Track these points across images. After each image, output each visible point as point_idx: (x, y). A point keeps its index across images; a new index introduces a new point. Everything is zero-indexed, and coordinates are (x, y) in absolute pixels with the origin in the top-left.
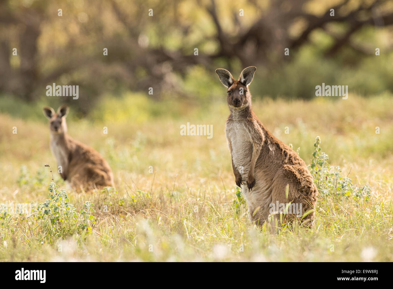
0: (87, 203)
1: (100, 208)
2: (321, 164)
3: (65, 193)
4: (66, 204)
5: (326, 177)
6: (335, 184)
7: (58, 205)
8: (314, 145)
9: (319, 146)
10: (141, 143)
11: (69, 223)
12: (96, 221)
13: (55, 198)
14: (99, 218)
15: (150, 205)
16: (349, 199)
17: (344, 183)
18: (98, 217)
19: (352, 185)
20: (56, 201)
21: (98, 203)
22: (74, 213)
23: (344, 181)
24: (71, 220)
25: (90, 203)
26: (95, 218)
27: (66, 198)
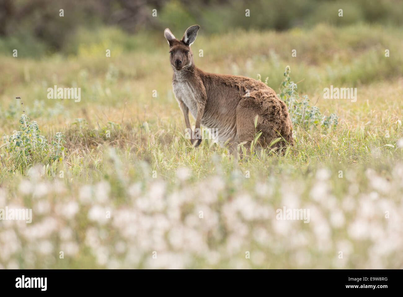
0: (58, 134)
1: (71, 140)
2: (289, 93)
3: (36, 124)
4: (37, 135)
5: (295, 106)
6: (303, 113)
7: (29, 137)
8: (284, 74)
9: (288, 75)
10: (113, 75)
11: (40, 154)
12: (67, 152)
13: (27, 130)
14: (70, 150)
15: (121, 136)
16: (317, 127)
17: (312, 111)
18: (69, 148)
19: (320, 114)
20: (27, 133)
21: (70, 135)
22: (45, 144)
23: (312, 110)
24: (43, 152)
25: (60, 134)
26: (67, 149)
27: (37, 130)
